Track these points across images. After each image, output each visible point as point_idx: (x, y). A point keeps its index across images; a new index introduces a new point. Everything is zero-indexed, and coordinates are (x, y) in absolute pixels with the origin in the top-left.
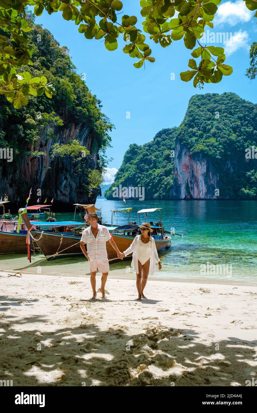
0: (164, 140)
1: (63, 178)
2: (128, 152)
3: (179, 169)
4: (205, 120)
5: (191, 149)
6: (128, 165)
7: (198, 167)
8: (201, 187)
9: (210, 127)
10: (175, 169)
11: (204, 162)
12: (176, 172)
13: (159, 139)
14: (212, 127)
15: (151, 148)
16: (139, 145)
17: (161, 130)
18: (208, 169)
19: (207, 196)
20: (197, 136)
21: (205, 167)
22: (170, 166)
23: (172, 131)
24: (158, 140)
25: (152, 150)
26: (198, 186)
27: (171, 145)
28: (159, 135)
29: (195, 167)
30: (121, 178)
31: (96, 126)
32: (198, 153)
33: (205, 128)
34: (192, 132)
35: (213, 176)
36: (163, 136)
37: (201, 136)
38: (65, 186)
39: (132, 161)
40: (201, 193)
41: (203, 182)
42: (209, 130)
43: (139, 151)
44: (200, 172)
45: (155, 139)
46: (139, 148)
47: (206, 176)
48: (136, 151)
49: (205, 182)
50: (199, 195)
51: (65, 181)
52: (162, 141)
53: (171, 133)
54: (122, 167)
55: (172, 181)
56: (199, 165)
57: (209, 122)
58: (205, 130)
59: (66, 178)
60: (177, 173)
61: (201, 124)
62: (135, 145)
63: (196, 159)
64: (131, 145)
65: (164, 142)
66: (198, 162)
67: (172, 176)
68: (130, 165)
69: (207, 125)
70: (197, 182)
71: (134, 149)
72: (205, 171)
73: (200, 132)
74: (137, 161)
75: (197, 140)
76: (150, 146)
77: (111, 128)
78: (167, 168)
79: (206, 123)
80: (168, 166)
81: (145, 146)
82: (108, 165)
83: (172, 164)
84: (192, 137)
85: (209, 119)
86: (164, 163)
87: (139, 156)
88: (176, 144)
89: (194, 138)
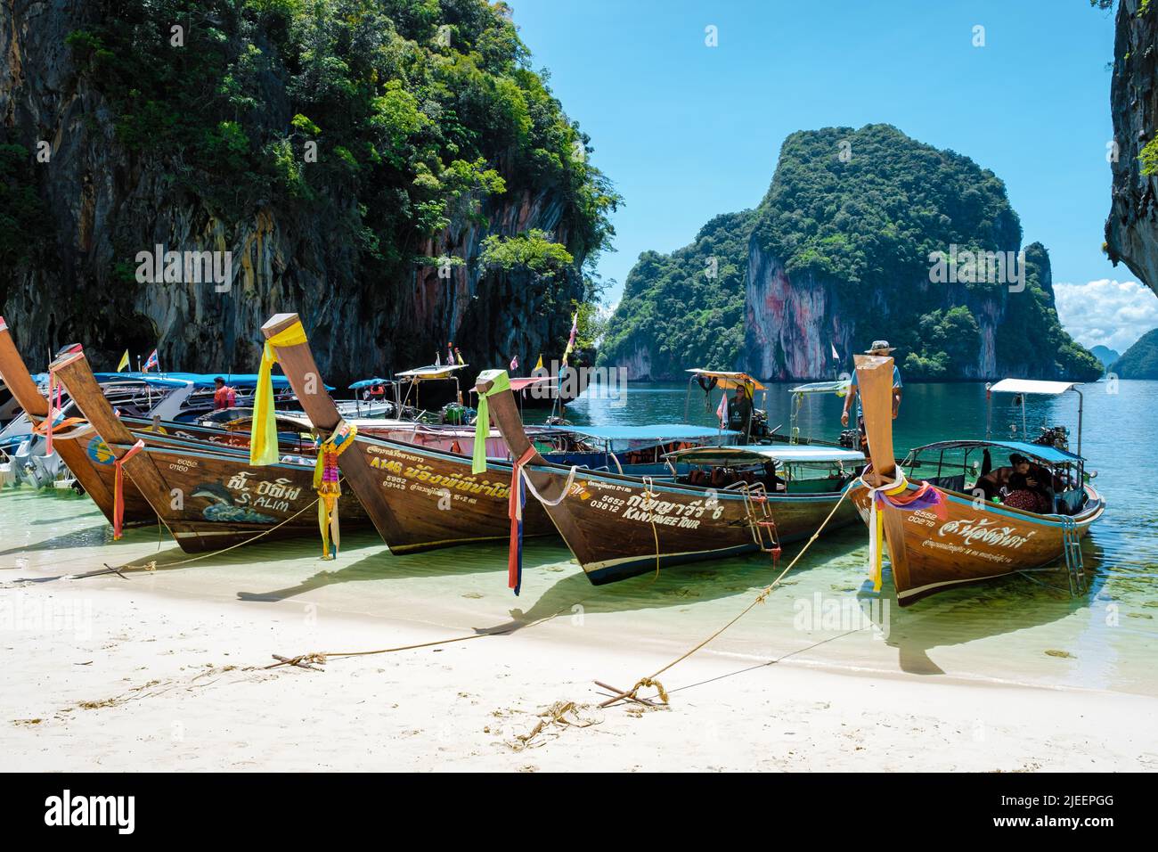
0: (721, 241)
1: (510, 324)
2: (635, 272)
3: (757, 310)
4: (820, 191)
5: (788, 262)
6: (636, 300)
7: (804, 304)
8: (810, 352)
9: (833, 207)
10: (749, 309)
11: (819, 290)
12: (750, 317)
13: (710, 239)
14: (838, 208)
15: (691, 261)
16: (661, 253)
17: (715, 217)
18: (828, 307)
19: (826, 373)
20: (801, 230)
21: (822, 304)
22: (736, 303)
23: (740, 218)
24: (707, 242)
25: (693, 266)
26: (804, 349)
27: (737, 254)
28: (710, 229)
29: (797, 303)
30: (620, 331)
31: (579, 197)
32: (804, 270)
33: (820, 210)
34: (789, 220)
35: (840, 326)
36: (720, 231)
37: (811, 230)
38: (515, 344)
39: (646, 291)
40: (812, 366)
41: (818, 340)
42: (832, 215)
43: (662, 268)
44: (808, 315)
45: (698, 240)
46: (663, 261)
47: (824, 325)
48: (656, 269)
49: (821, 339)
50: (807, 369)
51: (514, 331)
52: (716, 243)
53: (738, 226)
54: (621, 305)
55: (740, 338)
56: (807, 298)
57: (831, 197)
58: (822, 216)
59: (516, 324)
60: (754, 319)
61: (811, 202)
62: (652, 253)
63: (800, 284)
64: (643, 254)
65: (721, 247)
66: (804, 292)
67: (740, 326)
68: (641, 302)
69: (827, 204)
70: (802, 339)
71: (649, 263)
72: (821, 313)
73: (808, 221)
74: (657, 291)
75: (801, 241)
76: (687, 255)
77: (614, 203)
78: (730, 308)
79: (822, 198)
80: (731, 302)
81: (675, 256)
82: (603, 298)
83: (742, 298)
84: (789, 233)
85: (830, 190)
86: (722, 296)
87: (663, 280)
88: (751, 250)
89: (795, 236)
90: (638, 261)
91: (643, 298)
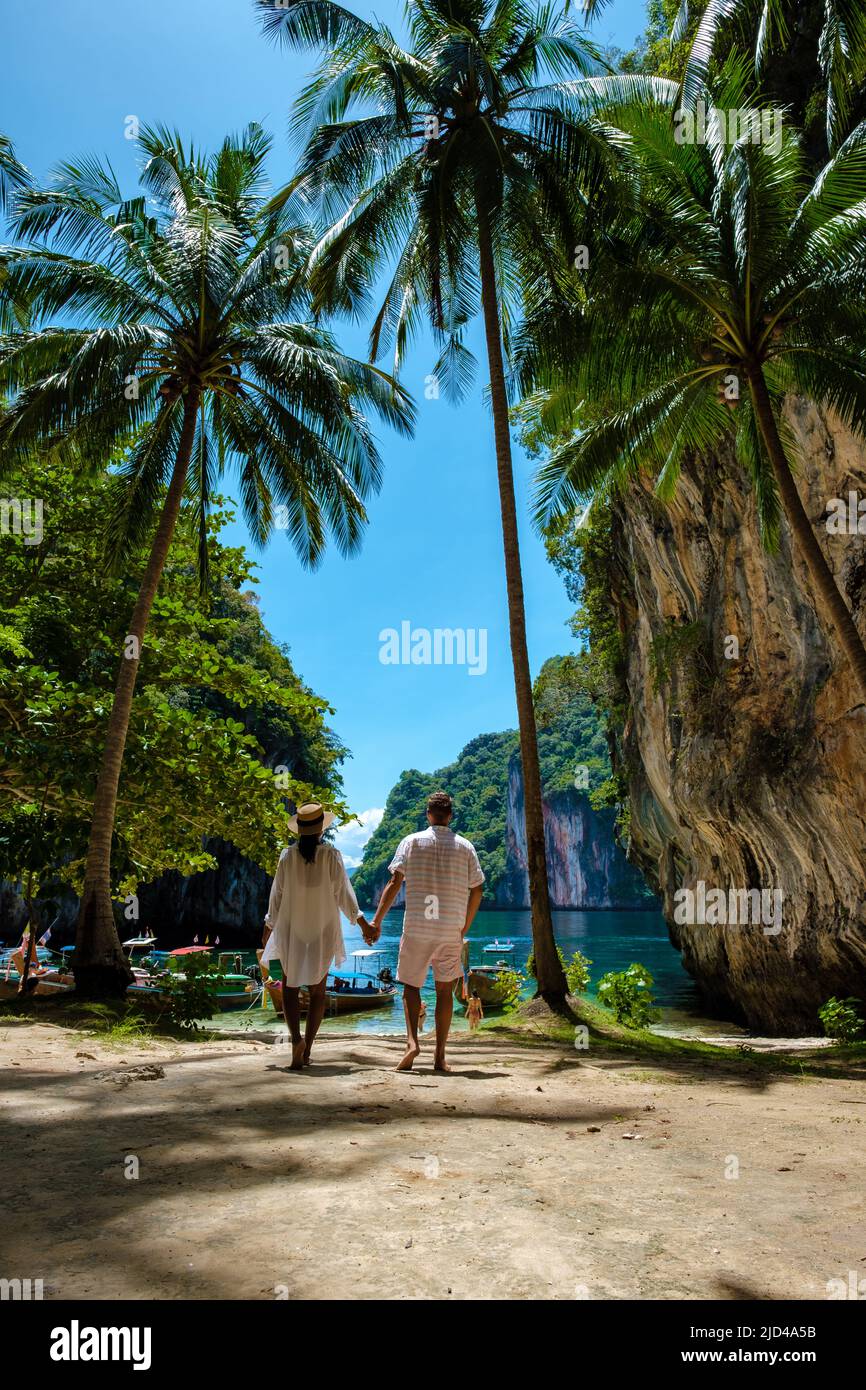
0: (483, 761)
1: (232, 876)
2: (396, 791)
3: (518, 834)
4: (577, 715)
5: (547, 785)
6: (397, 821)
7: (563, 828)
8: (571, 878)
9: (589, 731)
10: (510, 833)
11: (577, 815)
12: (512, 841)
13: (473, 759)
14: (595, 732)
15: (453, 781)
16: (423, 772)
17: (477, 737)
18: (586, 832)
19: (588, 900)
20: (560, 753)
21: (580, 828)
22: (497, 826)
23: (502, 739)
24: (469, 762)
25: (455, 786)
26: (565, 875)
27: (499, 774)
28: (472, 748)
29: (556, 827)
30: (379, 853)
32: (562, 793)
33: (577, 733)
34: (547, 743)
35: (599, 850)
36: (483, 751)
37: (569, 753)
38: (236, 892)
39: (407, 812)
40: (573, 894)
41: (578, 865)
42: (588, 739)
43: (424, 788)
44: (568, 840)
45: (461, 760)
46: (424, 780)
47: (584, 849)
48: (418, 788)
49: (581, 864)
50: (569, 897)
51: (236, 882)
52: (478, 764)
53: (500, 746)
54: (381, 826)
55: (502, 862)
56: (566, 822)
57: (587, 721)
58: (579, 740)
59: (238, 876)
60: (515, 843)
61: (568, 726)
62: (413, 772)
63: (559, 808)
64: (404, 773)
65: (483, 767)
66: (563, 816)
67: (502, 850)
68: (402, 823)
69: (584, 728)
70: (563, 864)
71: (411, 782)
72: (580, 837)
73: (566, 744)
74: (418, 812)
75: (559, 764)
76: (450, 775)
78: (491, 831)
79: (579, 722)
80: (493, 824)
81: (438, 775)
83: (504, 820)
84: (548, 756)
85: (586, 714)
86: (483, 818)
87: (424, 800)
88: (511, 773)
89: (553, 759)
90: (399, 781)
91: (404, 818)
